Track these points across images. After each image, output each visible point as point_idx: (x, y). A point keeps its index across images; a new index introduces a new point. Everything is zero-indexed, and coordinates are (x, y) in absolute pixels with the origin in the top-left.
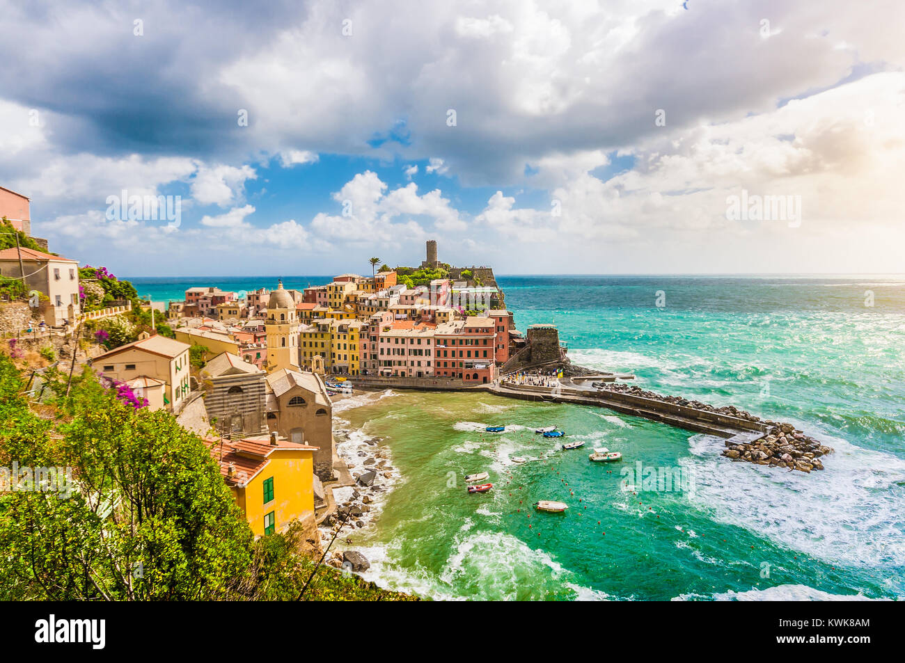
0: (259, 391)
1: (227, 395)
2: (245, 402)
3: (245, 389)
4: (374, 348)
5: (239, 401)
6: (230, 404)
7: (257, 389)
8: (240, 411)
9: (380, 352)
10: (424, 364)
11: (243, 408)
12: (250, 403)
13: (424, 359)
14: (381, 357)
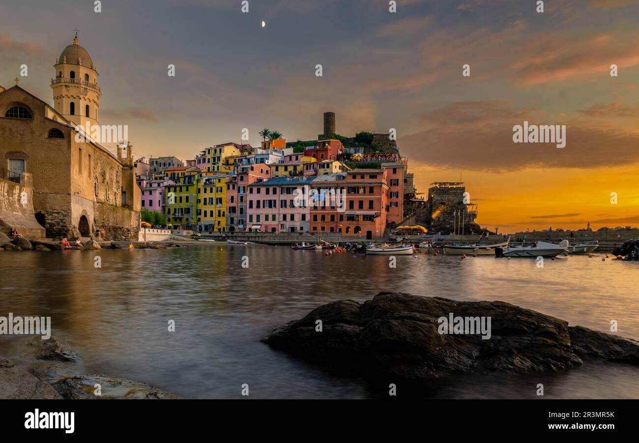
4: (242, 201)
9: (248, 205)
13: (298, 212)
14: (249, 212)
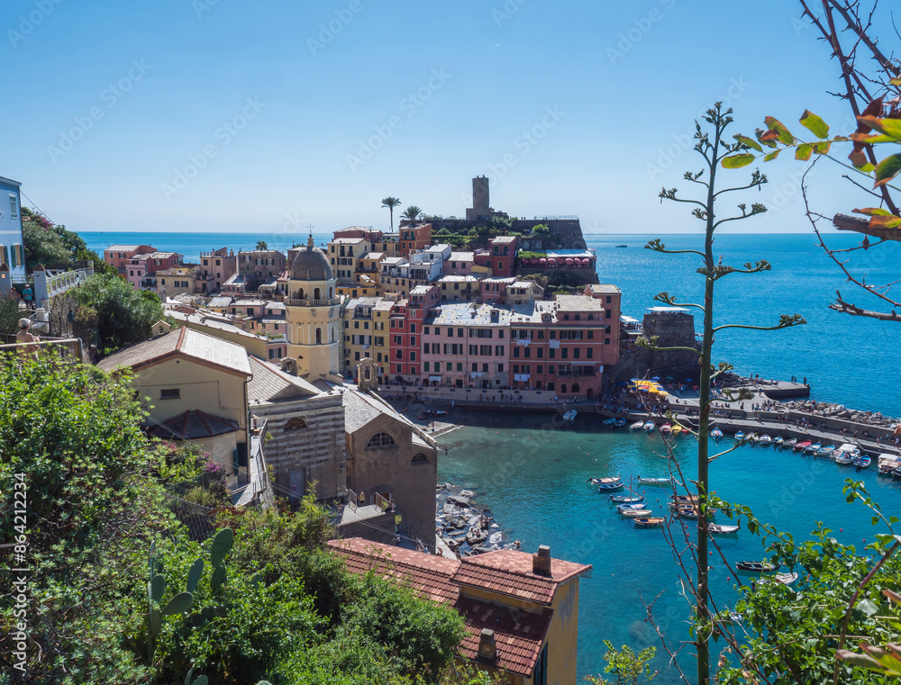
0: (334, 426)
1: (283, 434)
2: (312, 446)
3: (312, 423)
4: (413, 343)
5: (302, 445)
6: (288, 450)
7: (332, 423)
8: (303, 461)
9: (422, 349)
10: (493, 367)
11: (308, 457)
12: (320, 448)
14: (424, 357)
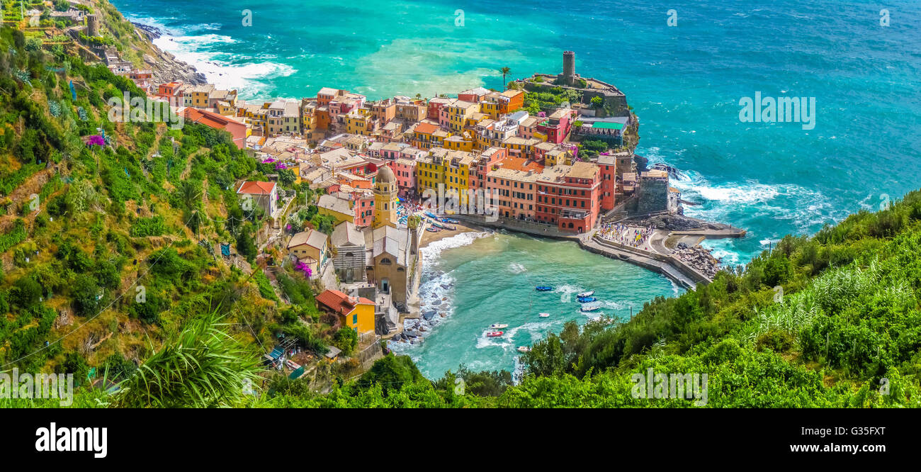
4: (482, 186)
10: (526, 207)
13: (526, 202)
